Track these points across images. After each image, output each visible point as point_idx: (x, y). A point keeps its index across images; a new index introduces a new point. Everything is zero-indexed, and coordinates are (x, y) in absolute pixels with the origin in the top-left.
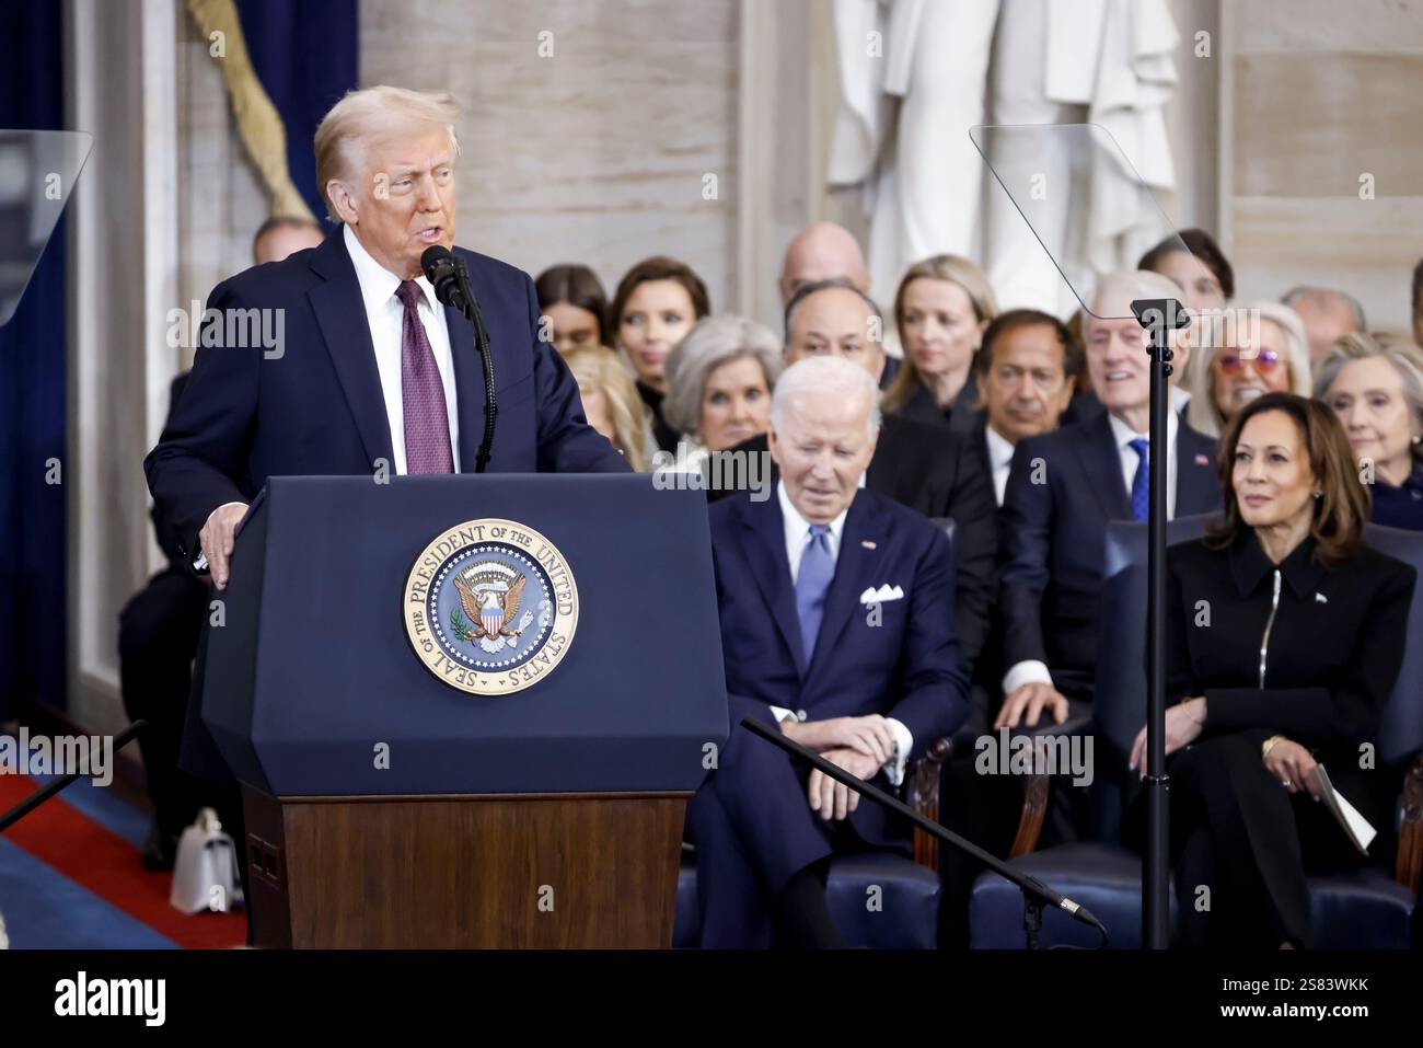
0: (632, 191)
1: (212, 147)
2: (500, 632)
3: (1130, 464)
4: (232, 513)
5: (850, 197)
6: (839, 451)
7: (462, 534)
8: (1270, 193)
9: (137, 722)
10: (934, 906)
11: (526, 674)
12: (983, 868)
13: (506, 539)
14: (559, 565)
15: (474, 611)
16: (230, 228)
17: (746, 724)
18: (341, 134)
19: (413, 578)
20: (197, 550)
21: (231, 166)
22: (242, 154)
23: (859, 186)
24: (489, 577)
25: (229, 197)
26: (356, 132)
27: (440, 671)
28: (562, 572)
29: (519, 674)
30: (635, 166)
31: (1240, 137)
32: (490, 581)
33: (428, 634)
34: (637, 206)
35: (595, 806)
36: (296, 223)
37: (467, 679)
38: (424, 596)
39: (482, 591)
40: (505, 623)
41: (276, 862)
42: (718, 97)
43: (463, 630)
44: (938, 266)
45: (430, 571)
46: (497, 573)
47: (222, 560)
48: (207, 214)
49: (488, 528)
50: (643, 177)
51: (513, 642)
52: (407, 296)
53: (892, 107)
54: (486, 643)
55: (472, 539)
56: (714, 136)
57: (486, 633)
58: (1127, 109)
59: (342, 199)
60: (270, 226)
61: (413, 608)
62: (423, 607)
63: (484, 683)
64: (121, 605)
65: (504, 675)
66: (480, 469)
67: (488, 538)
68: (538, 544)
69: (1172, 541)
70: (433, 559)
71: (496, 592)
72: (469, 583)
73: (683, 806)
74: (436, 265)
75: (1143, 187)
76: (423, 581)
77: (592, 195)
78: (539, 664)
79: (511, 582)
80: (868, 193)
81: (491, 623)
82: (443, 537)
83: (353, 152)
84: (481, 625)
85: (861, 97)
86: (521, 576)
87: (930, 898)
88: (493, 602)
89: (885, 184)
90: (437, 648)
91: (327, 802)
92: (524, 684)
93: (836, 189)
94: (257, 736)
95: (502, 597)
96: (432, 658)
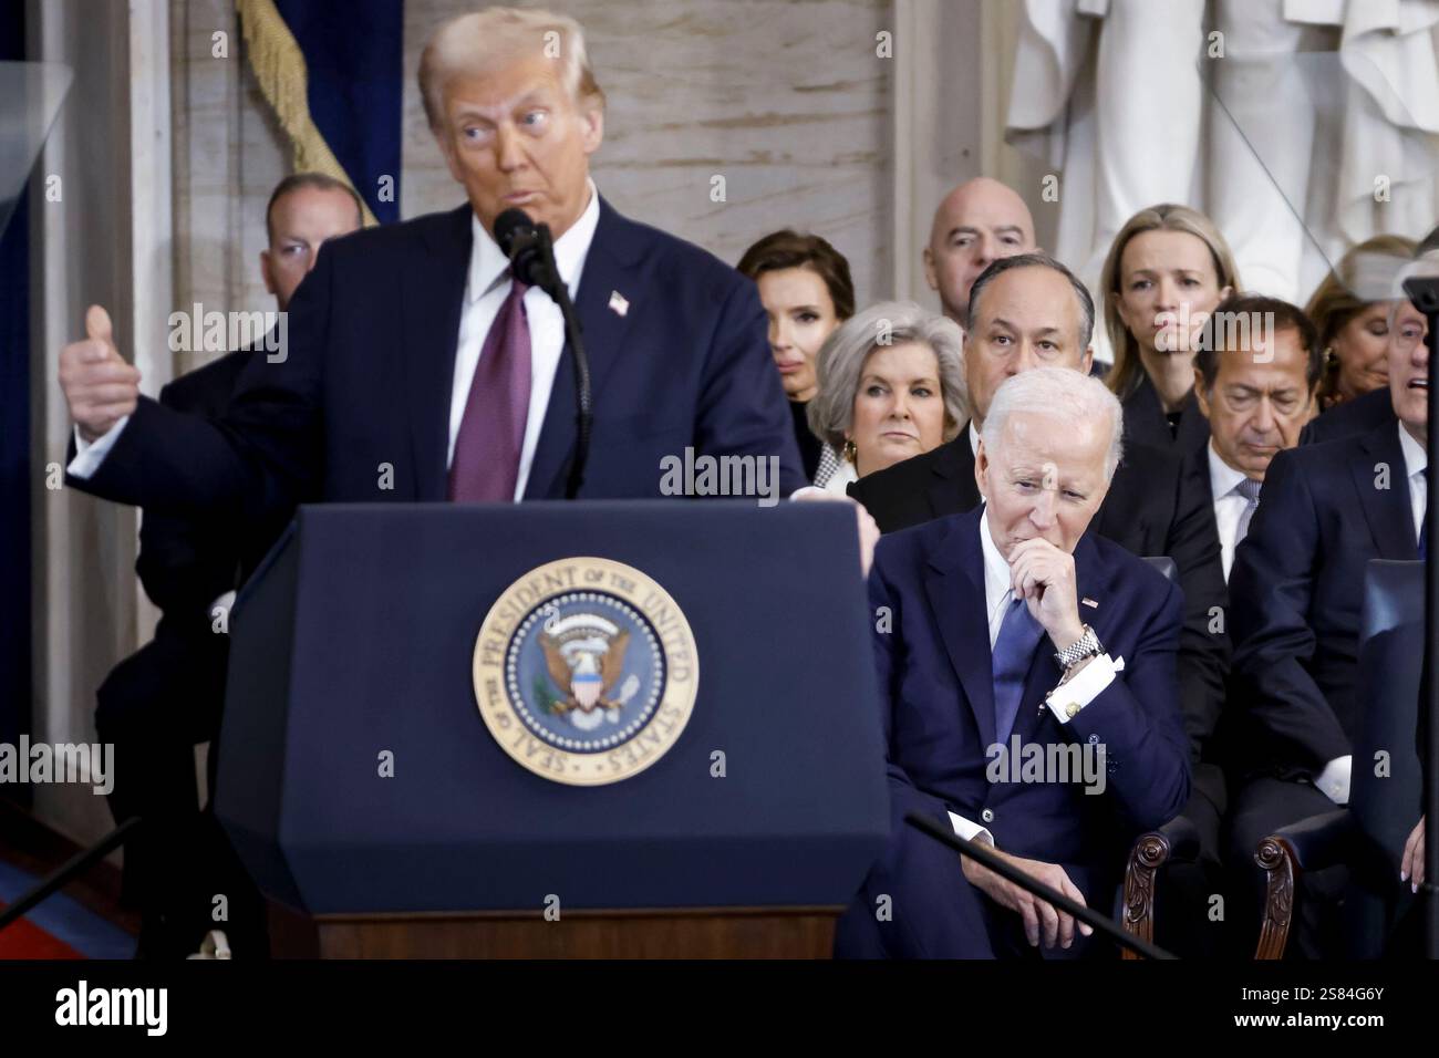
0: (756, 140)
2: (598, 704)
5: (1033, 147)
6: (1066, 492)
7: (549, 579)
9: (131, 821)
11: (631, 756)
13: (605, 585)
14: (673, 618)
15: (563, 676)
16: (239, 186)
17: (911, 821)
19: (486, 635)
21: (241, 108)
22: (252, 93)
24: (582, 634)
25: (239, 148)
27: (519, 755)
28: (676, 627)
30: (758, 108)
32: (583, 638)
33: (504, 707)
34: (762, 158)
35: (719, 923)
36: (322, 182)
37: (554, 764)
38: (499, 658)
39: (574, 652)
40: (603, 692)
43: (548, 698)
44: (1162, 219)
45: (508, 625)
46: (593, 628)
48: (210, 170)
49: (582, 570)
50: (770, 120)
51: (613, 717)
53: (1088, 30)
54: (578, 718)
55: (560, 583)
57: (578, 705)
58: (1388, 33)
60: (289, 185)
61: (485, 673)
62: (497, 673)
63: (577, 768)
65: (602, 758)
66: (571, 494)
67: (580, 583)
68: (645, 590)
70: (510, 610)
71: (591, 652)
72: (557, 642)
73: (831, 923)
74: (513, 234)
75: (1405, 133)
76: (497, 638)
77: (705, 146)
78: (647, 744)
79: (611, 640)
80: (1057, 142)
81: (586, 692)
82: (523, 581)
84: (572, 694)
85: (1046, 18)
86: (624, 630)
88: (587, 664)
89: (1079, 129)
90: (516, 723)
91: (375, 922)
93: (1017, 136)
94: (288, 836)
95: (601, 660)
96: (509, 735)
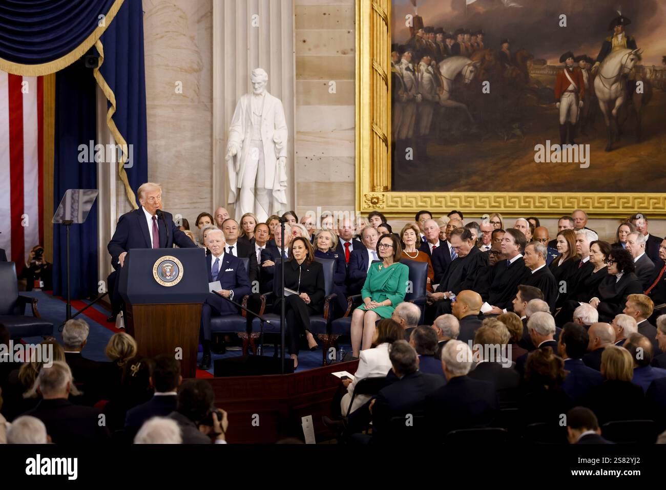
1: (122, 198)
2: (170, 276)
3: (280, 250)
4: (124, 254)
7: (163, 259)
8: (303, 205)
10: (246, 324)
12: (254, 317)
13: (170, 259)
15: (165, 272)
18: (141, 191)
20: (118, 260)
22: (128, 200)
23: (233, 203)
24: (168, 266)
25: (125, 207)
26: (144, 191)
27: (159, 282)
28: (180, 265)
29: (173, 282)
31: (298, 195)
33: (157, 276)
34: (195, 208)
35: (187, 305)
37: (164, 284)
38: (156, 269)
39: (166, 269)
40: (170, 274)
41: (131, 315)
42: (209, 189)
43: (163, 275)
44: (248, 215)
45: (157, 265)
47: (122, 262)
49: (167, 258)
50: (196, 203)
51: (172, 277)
52: (153, 218)
53: (239, 190)
54: (167, 277)
55: (165, 259)
56: (208, 196)
58: (279, 190)
59: (142, 202)
61: (154, 271)
62: (156, 271)
63: (167, 284)
64: (107, 277)
65: (170, 283)
67: (167, 259)
68: (176, 260)
69: (286, 261)
70: (158, 263)
72: (164, 267)
75: (282, 204)
76: (156, 267)
77: (188, 206)
78: (176, 281)
79: (171, 267)
81: (168, 274)
82: (160, 259)
83: (143, 194)
84: (166, 274)
85: (233, 188)
86: (173, 266)
87: (245, 323)
88: (168, 270)
89: (238, 203)
90: (159, 278)
91: (140, 304)
92: (174, 285)
94: (128, 294)
95: (170, 270)
96: (158, 280)
